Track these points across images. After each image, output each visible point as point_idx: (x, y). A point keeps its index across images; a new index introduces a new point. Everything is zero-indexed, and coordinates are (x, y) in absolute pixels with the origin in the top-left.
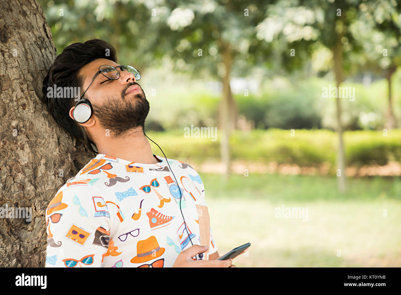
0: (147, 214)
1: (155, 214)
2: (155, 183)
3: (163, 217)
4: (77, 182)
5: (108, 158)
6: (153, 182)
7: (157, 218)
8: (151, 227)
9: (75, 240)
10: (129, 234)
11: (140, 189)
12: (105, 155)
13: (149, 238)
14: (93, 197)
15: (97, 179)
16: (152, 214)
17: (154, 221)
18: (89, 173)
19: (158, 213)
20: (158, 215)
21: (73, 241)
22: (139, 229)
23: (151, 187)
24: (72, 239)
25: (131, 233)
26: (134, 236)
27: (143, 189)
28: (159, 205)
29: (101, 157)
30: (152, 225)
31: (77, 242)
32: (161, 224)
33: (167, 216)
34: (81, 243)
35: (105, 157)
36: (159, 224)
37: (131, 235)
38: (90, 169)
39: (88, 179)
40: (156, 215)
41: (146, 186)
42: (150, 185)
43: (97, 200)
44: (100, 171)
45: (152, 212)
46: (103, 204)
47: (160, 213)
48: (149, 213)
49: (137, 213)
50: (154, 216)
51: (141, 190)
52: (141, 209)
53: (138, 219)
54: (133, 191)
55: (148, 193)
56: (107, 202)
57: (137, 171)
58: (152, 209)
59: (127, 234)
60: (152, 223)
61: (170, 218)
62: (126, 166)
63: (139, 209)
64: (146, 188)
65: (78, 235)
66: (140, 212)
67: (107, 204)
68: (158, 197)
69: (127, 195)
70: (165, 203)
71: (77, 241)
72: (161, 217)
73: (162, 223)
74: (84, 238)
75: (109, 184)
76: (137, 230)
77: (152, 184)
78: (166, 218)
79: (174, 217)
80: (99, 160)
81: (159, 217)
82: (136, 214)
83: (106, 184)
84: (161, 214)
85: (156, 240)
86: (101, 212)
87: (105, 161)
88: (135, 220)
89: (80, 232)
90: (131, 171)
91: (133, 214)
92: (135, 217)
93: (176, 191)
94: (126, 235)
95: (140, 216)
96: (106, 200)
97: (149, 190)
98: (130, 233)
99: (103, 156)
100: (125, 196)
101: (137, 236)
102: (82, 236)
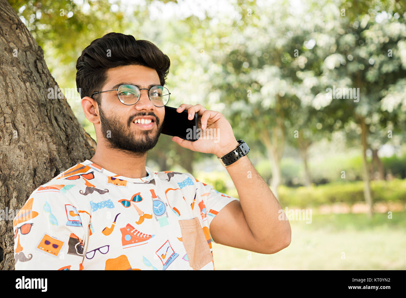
0: (121, 230)
1: (131, 230)
2: (138, 198)
3: (140, 235)
4: (49, 187)
5: (94, 166)
6: (136, 196)
7: (132, 235)
8: (123, 245)
9: (47, 251)
10: (97, 251)
11: (119, 201)
12: (92, 163)
13: (119, 257)
14: (65, 205)
15: (72, 186)
16: (127, 230)
17: (128, 238)
18: (66, 179)
19: (135, 230)
20: (134, 232)
21: (46, 252)
22: (108, 246)
23: (132, 202)
24: (45, 250)
25: (100, 249)
26: (103, 253)
27: (123, 202)
28: (137, 221)
29: (87, 164)
30: (125, 243)
31: (50, 253)
32: (135, 242)
33: (144, 234)
34: (55, 254)
35: (92, 165)
36: (133, 242)
37: (100, 252)
38: (69, 174)
39: (61, 185)
40: (132, 232)
41: (126, 200)
42: (131, 201)
43: (69, 208)
44: (79, 178)
45: (127, 228)
46: (75, 213)
47: (136, 231)
48: (124, 228)
49: (110, 227)
50: (129, 233)
51: (120, 203)
52: (115, 223)
53: (109, 234)
54: (110, 204)
55: (127, 207)
56: (80, 212)
57: (119, 184)
58: (129, 225)
59: (95, 250)
60: (125, 240)
61: (148, 236)
62: (109, 177)
63: (113, 222)
64: (126, 203)
65: (51, 245)
66: (113, 226)
67: (80, 214)
68: (138, 213)
69: (103, 206)
70: (145, 219)
71: (50, 251)
72: (137, 234)
73: (137, 241)
74: (58, 248)
75: (84, 193)
76: (107, 247)
77: (134, 200)
78: (143, 236)
79: (154, 235)
80: (84, 166)
81: (135, 234)
82: (108, 228)
83: (81, 192)
84: (138, 231)
85: (127, 260)
86: (74, 222)
87: (90, 168)
88: (106, 235)
89: (53, 242)
90: (113, 183)
91: (104, 228)
92: (106, 231)
93: (157, 208)
94: (94, 252)
95: (112, 231)
96: (78, 209)
97: (129, 205)
98: (98, 249)
99: (90, 164)
100: (99, 207)
101: (106, 253)
102: (55, 246)
